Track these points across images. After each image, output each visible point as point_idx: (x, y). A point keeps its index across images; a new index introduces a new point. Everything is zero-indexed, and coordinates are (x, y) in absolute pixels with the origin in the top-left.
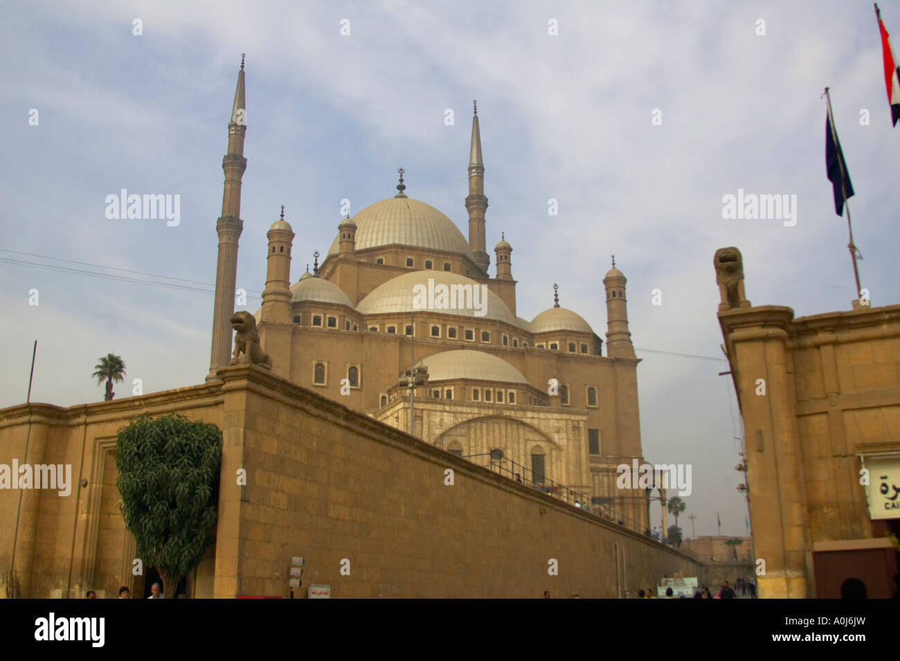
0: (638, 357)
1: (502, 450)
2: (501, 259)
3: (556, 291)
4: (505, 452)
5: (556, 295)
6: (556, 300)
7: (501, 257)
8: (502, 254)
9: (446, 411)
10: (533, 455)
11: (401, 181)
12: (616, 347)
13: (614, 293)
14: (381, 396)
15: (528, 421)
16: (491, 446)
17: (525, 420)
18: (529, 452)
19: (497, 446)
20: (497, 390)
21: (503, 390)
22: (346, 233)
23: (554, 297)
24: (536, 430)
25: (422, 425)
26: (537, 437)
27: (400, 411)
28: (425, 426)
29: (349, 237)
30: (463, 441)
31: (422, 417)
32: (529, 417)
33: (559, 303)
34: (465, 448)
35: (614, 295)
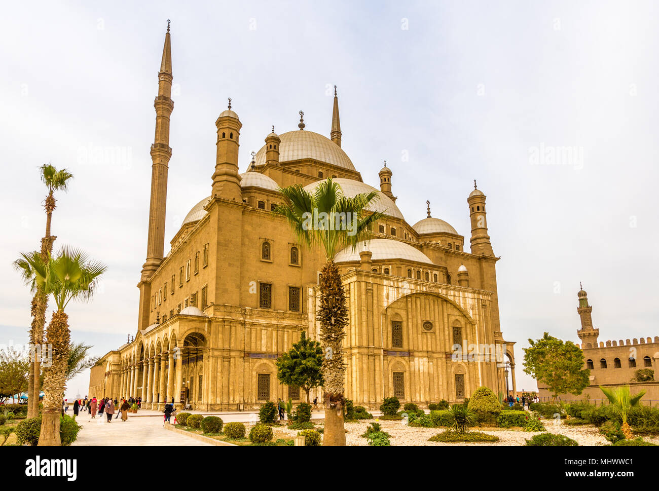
0: (497, 256)
1: (431, 322)
2: (385, 181)
3: (428, 206)
4: (433, 324)
5: (429, 209)
6: (429, 213)
7: (385, 179)
8: (386, 177)
9: (391, 286)
10: (454, 328)
11: (302, 120)
12: (481, 248)
13: (478, 207)
14: (318, 274)
15: (451, 298)
16: (424, 319)
17: (449, 298)
18: (450, 325)
19: (428, 319)
20: (425, 271)
21: (429, 271)
22: (273, 144)
23: (427, 211)
24: (456, 307)
25: (372, 297)
26: (457, 313)
27: (352, 285)
28: (375, 298)
29: (275, 148)
30: (403, 313)
31: (372, 290)
32: (451, 295)
33: (431, 215)
34: (404, 319)
35: (478, 209)
